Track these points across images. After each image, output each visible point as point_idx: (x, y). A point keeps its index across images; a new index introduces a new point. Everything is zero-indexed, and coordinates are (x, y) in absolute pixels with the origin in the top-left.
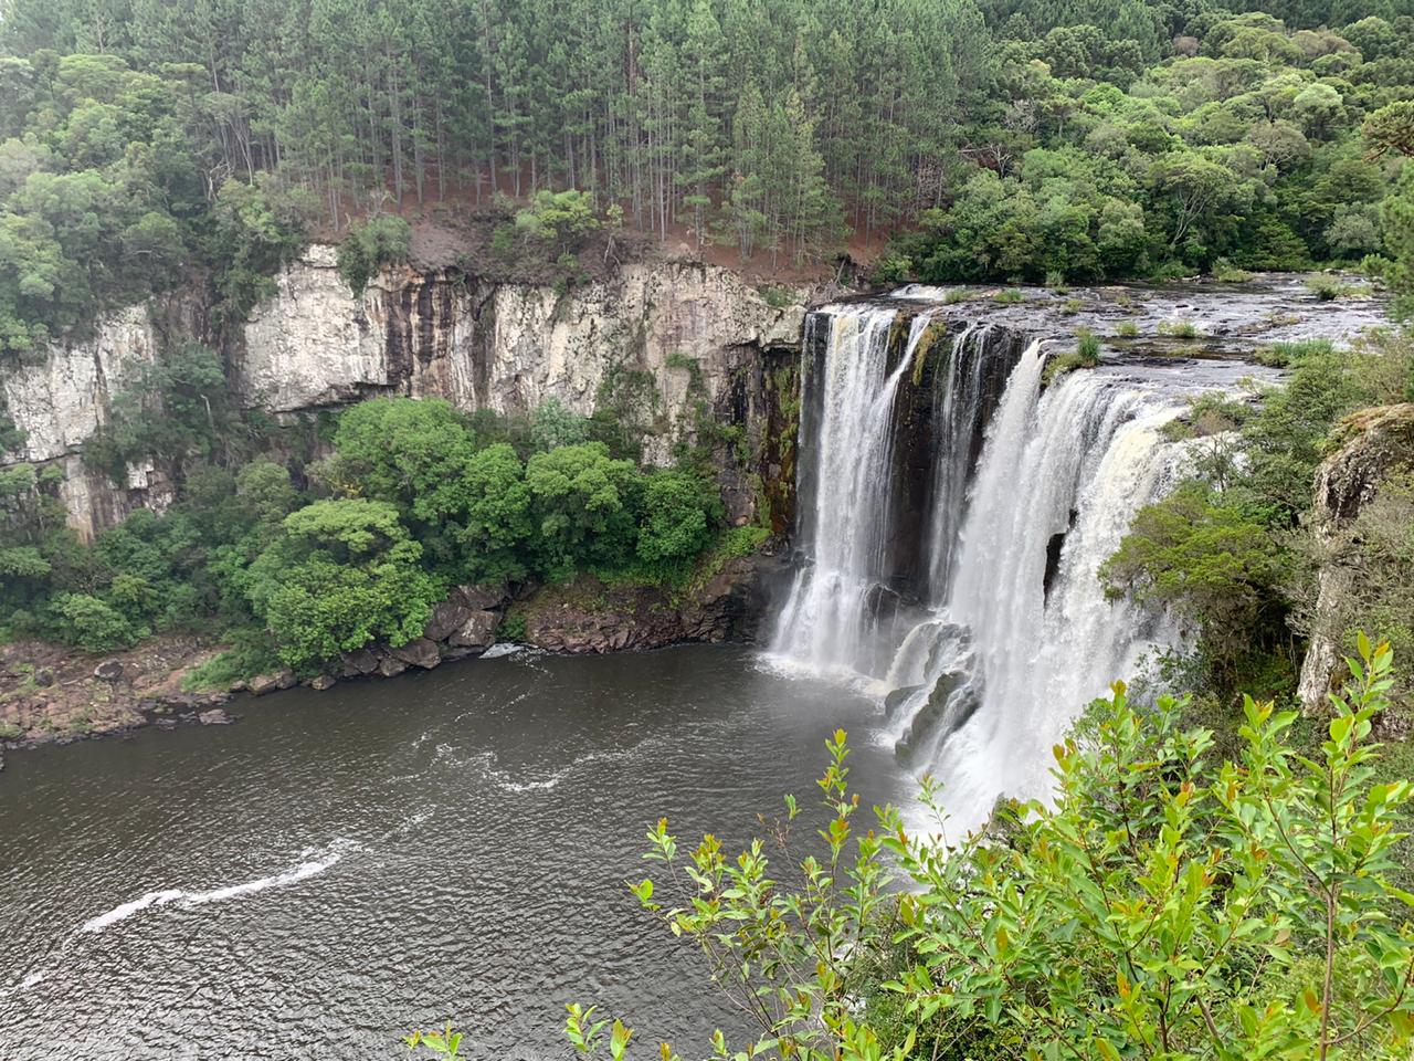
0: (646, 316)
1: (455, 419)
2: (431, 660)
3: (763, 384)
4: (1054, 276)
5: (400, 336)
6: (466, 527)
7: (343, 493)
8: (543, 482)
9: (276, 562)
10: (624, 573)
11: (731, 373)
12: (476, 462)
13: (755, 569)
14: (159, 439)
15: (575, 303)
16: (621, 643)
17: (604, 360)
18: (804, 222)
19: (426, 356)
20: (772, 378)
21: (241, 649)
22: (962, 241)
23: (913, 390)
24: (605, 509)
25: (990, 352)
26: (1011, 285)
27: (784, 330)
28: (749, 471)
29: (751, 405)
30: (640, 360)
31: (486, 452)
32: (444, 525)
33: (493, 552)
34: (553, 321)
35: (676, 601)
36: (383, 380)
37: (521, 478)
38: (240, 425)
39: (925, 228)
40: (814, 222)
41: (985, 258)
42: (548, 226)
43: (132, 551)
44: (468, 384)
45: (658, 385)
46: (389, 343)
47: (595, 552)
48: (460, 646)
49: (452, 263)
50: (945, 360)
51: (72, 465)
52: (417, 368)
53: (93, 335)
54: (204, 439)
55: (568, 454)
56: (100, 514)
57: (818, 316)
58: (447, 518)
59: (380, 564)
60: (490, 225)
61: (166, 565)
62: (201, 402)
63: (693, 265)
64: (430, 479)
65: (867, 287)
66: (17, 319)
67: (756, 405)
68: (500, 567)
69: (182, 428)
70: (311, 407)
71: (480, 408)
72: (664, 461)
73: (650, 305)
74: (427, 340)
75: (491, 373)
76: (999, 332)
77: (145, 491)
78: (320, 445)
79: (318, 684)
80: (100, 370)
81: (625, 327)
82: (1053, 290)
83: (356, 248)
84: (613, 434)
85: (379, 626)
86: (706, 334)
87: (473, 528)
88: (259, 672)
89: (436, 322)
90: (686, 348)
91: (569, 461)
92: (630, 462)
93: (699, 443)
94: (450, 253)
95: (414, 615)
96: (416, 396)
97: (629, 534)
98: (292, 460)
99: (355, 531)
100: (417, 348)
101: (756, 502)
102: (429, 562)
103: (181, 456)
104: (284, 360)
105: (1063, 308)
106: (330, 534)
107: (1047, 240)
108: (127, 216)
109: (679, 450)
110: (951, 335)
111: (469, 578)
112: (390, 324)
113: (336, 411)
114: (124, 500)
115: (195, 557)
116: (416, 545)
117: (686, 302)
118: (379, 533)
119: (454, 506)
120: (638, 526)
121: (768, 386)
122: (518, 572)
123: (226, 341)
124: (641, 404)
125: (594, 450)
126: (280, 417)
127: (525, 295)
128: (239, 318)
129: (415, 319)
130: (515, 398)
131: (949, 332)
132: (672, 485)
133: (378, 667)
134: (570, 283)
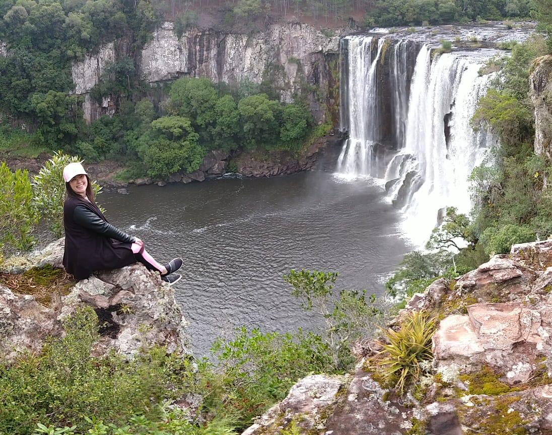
0: (280, 43)
1: (212, 86)
2: (201, 179)
3: (325, 67)
4: (425, 22)
5: (193, 54)
6: (215, 128)
7: (171, 114)
8: (245, 110)
9: (148, 138)
10: (275, 146)
11: (312, 64)
12: (220, 102)
13: (328, 141)
14: (113, 90)
15: (254, 40)
16: (275, 173)
17: (265, 61)
18: (336, 6)
19: (201, 62)
20: (329, 65)
21: (133, 169)
22: (391, 11)
23: (382, 67)
24: (268, 121)
25: (408, 50)
26: (410, 26)
27: (332, 45)
28: (322, 103)
29: (321, 76)
30: (278, 60)
31: (223, 98)
32: (207, 127)
33: (225, 138)
34: (246, 47)
35: (297, 156)
36: (186, 71)
37: (236, 109)
38: (138, 86)
39: (378, 7)
40: (340, 6)
41: (400, 17)
42: (245, 12)
43: (101, 129)
44: (215, 72)
45: (285, 70)
46: (189, 56)
47: (264, 137)
48: (212, 174)
49: (211, 27)
50: (393, 54)
51: (87, 97)
52: (198, 66)
53: (98, 52)
54: (126, 91)
55: (254, 99)
56: (93, 115)
57: (344, 40)
58: (208, 124)
59: (184, 141)
60: (224, 13)
61: (111, 135)
62: (126, 77)
63: (296, 24)
64: (203, 108)
65: (360, 29)
66: (79, 46)
67: (323, 76)
68: (228, 144)
69: (120, 86)
70: (161, 81)
71: (219, 81)
72: (289, 101)
73: (282, 39)
74: (201, 56)
75: (223, 67)
76: (411, 43)
77: (107, 108)
78: (164, 95)
79: (160, 184)
80: (98, 65)
81: (272, 48)
82: (426, 27)
83: (179, 22)
84: (269, 90)
85: (183, 165)
86: (303, 49)
87: (218, 128)
88: (139, 177)
89: (205, 49)
90: (295, 55)
91: (254, 101)
92: (277, 101)
93: (302, 93)
94: (210, 24)
95: (196, 161)
96: (197, 77)
97: (277, 130)
98: (154, 101)
99: (175, 128)
100: (198, 59)
101: (325, 115)
102: (201, 141)
103: (119, 96)
104: (154, 63)
105: (431, 33)
106: (166, 129)
107: (421, 10)
108: (112, 14)
109: (294, 96)
110: (394, 45)
111: (216, 148)
112: (189, 50)
113: (170, 82)
114: (100, 111)
115: (121, 133)
116: (197, 134)
117: (295, 37)
118: (184, 130)
119: (211, 120)
120: (280, 127)
121: (327, 68)
122: (235, 146)
123: (136, 56)
124: (279, 78)
125: (263, 97)
126: (151, 84)
127: (236, 38)
128: (141, 48)
129: (198, 48)
130: (232, 77)
131: (392, 44)
132: (293, 110)
133: (182, 180)
134: (252, 32)
